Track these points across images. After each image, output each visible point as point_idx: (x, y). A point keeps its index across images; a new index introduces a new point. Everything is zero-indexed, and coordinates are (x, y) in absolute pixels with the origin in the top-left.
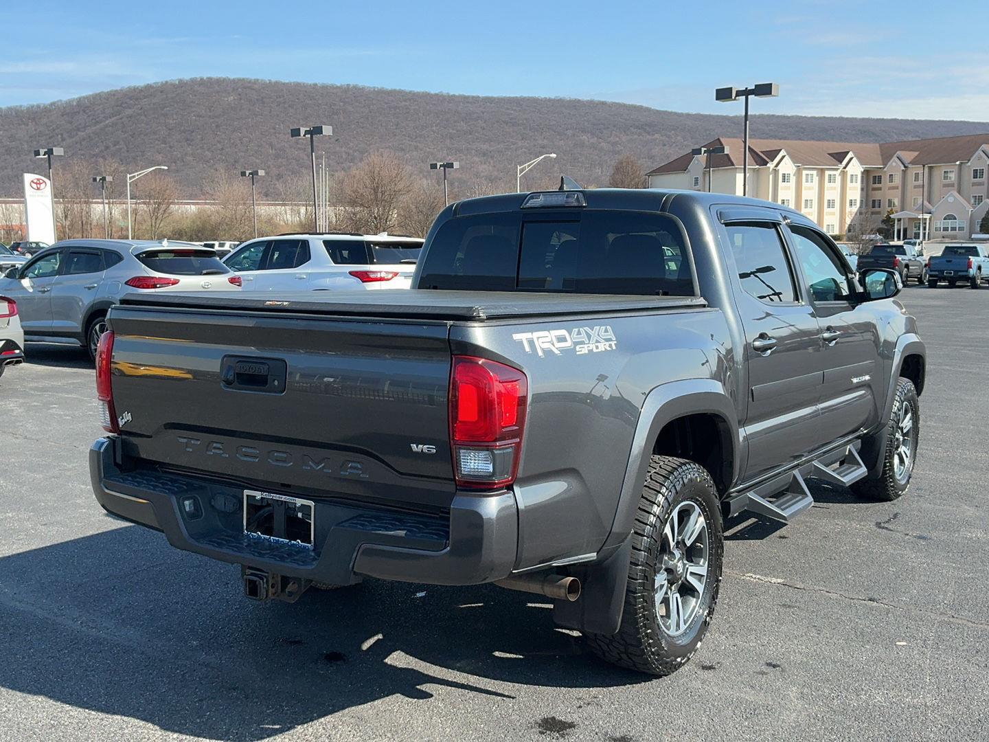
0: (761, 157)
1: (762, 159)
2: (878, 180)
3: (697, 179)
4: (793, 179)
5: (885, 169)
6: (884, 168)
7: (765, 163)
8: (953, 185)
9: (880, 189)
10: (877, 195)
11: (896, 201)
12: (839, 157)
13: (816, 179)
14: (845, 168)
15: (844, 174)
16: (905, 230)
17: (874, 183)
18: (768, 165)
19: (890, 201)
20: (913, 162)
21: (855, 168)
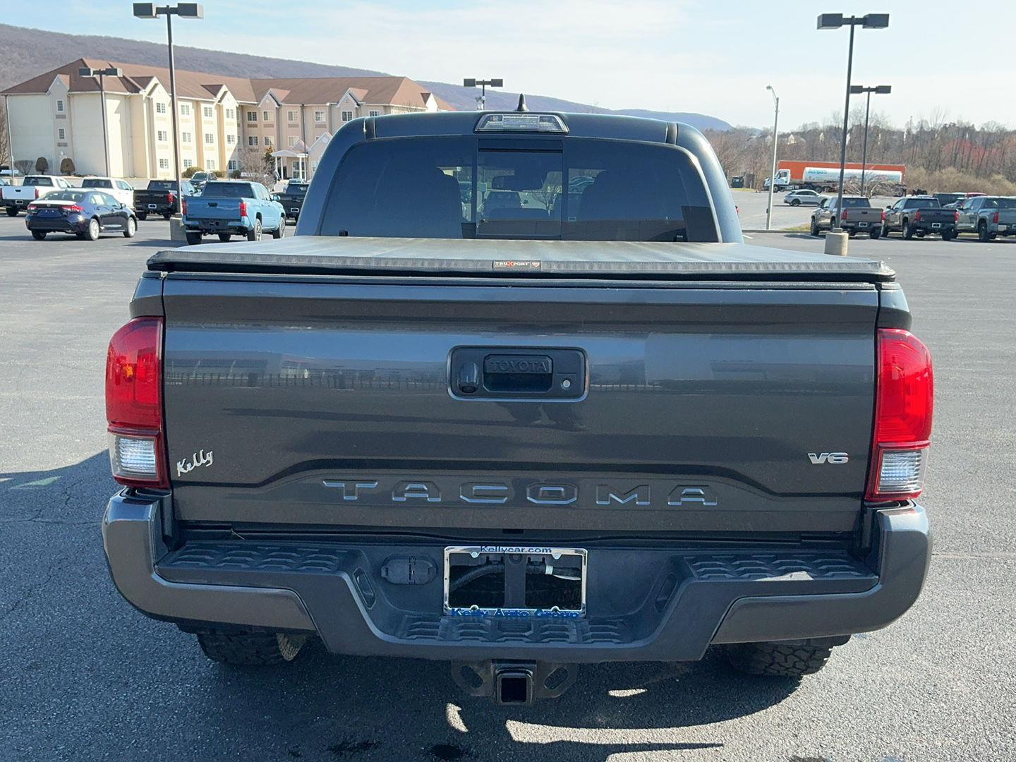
0: (131, 83)
1: (133, 85)
2: (252, 116)
3: (60, 103)
4: (169, 109)
5: (260, 106)
6: (258, 104)
7: (137, 90)
8: (324, 126)
9: (255, 126)
10: (253, 132)
11: (273, 139)
12: (214, 89)
13: (192, 111)
14: (219, 102)
15: (219, 108)
16: (285, 169)
17: (250, 119)
18: (141, 93)
19: (266, 140)
20: (287, 101)
21: (230, 103)
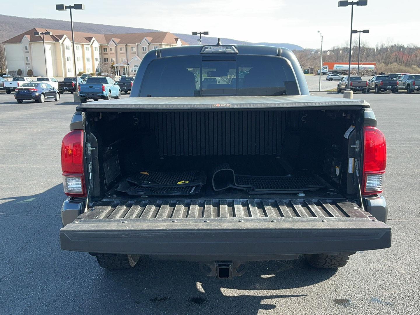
0: (55, 37)
1: (56, 39)
2: (105, 50)
3: (26, 47)
4: (71, 48)
5: (108, 46)
6: (108, 45)
7: (58, 41)
8: (135, 53)
9: (107, 54)
10: (106, 57)
11: (114, 59)
12: (89, 39)
13: (81, 48)
14: (92, 44)
15: (92, 47)
16: (119, 71)
17: (104, 51)
19: (112, 60)
20: (119, 43)
21: (96, 45)
